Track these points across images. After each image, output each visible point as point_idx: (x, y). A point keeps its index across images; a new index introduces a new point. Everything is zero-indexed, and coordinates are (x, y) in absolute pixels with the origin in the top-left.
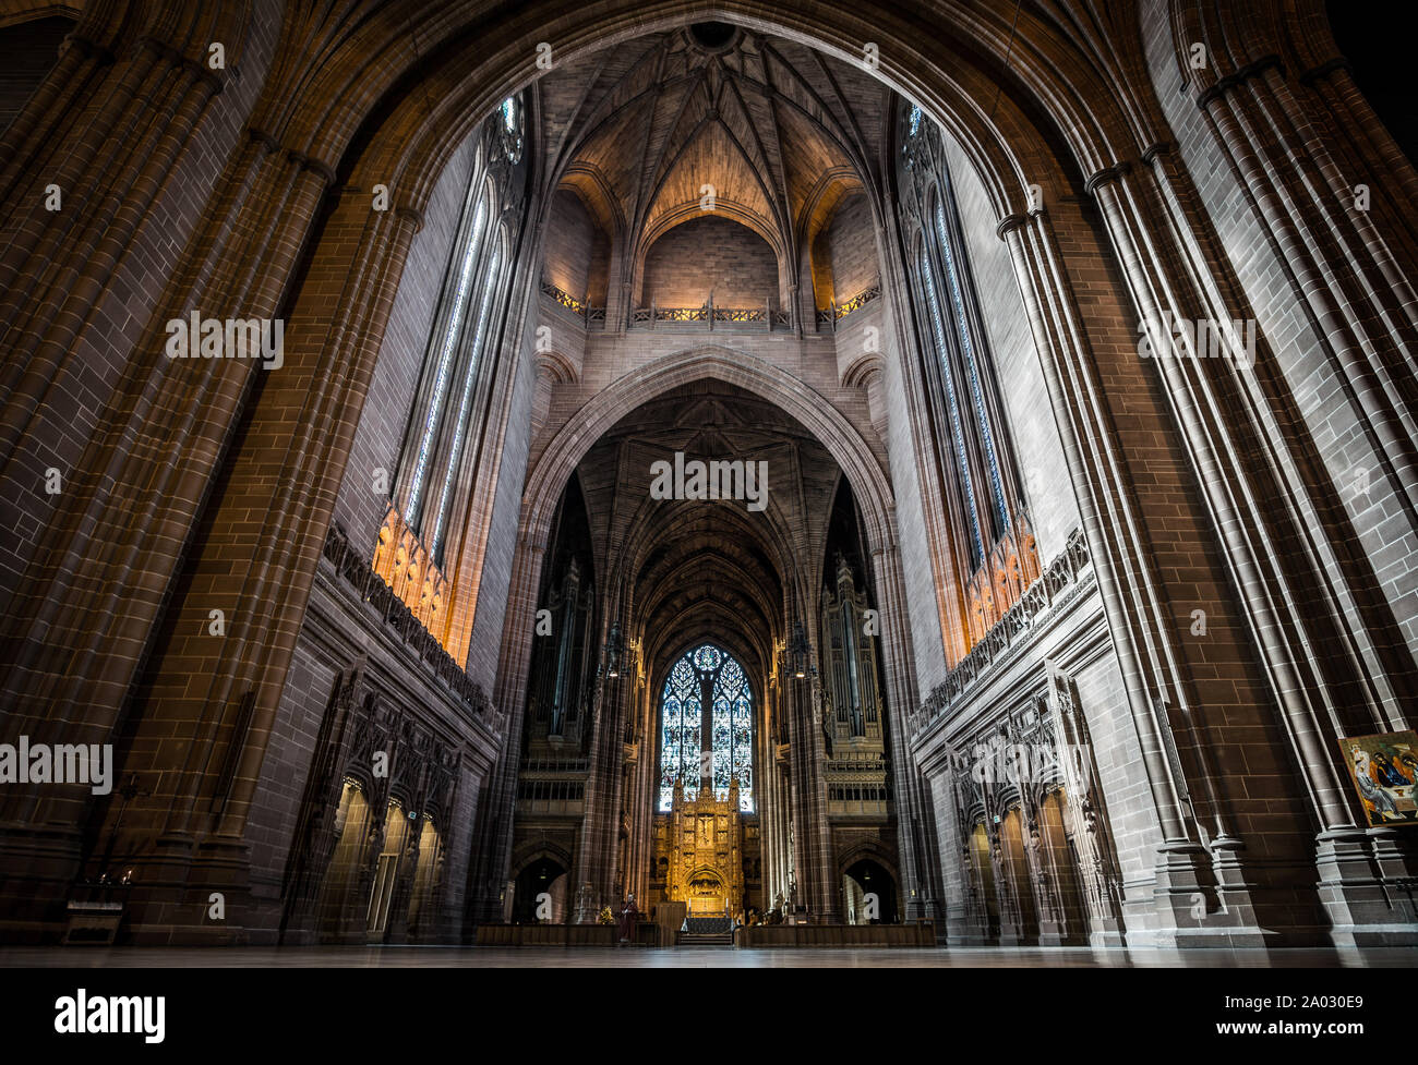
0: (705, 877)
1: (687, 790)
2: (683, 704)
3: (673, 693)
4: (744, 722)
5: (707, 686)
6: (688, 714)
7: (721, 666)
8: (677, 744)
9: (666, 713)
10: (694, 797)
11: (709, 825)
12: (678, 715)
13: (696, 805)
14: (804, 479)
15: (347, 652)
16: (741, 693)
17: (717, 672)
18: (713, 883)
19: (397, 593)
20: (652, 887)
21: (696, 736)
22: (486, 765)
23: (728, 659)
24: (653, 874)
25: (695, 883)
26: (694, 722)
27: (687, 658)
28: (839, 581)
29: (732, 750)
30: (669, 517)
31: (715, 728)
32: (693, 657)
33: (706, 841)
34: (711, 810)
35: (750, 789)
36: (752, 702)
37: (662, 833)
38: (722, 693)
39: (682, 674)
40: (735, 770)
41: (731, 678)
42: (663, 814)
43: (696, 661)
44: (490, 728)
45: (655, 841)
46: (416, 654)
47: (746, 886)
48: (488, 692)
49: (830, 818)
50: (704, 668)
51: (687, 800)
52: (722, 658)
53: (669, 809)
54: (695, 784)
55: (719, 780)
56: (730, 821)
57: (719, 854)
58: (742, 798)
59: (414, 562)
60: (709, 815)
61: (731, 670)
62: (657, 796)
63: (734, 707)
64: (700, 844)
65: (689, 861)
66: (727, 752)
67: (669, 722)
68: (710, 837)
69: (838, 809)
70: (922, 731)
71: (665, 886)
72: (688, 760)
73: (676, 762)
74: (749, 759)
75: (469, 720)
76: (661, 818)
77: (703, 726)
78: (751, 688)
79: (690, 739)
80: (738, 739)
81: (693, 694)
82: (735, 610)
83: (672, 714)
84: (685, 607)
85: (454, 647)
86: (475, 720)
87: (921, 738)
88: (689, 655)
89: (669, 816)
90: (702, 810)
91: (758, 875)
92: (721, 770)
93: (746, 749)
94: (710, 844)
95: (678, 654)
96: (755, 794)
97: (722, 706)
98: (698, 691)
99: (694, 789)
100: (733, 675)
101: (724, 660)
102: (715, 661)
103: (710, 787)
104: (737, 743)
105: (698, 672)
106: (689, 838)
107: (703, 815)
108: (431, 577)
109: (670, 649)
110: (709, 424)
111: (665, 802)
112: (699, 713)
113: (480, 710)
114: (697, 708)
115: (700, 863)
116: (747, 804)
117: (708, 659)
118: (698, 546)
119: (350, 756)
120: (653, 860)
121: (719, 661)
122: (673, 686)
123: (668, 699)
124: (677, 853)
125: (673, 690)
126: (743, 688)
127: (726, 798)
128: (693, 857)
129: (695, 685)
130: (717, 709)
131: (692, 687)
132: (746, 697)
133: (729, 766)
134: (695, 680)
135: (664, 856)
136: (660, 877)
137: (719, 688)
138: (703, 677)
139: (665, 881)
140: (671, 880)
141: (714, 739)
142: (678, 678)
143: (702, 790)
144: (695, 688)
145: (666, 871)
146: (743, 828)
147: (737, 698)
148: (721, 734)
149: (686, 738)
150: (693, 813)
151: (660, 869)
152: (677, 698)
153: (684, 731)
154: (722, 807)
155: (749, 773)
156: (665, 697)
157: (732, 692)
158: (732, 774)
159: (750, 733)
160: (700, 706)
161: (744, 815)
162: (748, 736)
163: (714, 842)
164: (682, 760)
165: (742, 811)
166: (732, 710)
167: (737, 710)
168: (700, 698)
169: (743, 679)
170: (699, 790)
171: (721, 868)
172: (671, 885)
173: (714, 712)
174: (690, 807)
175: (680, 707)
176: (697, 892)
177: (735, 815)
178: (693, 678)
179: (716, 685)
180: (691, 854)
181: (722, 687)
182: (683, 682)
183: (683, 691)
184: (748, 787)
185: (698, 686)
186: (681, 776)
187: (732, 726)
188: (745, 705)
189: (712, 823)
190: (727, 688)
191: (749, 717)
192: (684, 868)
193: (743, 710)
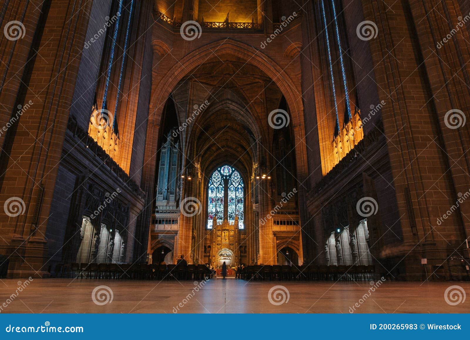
0: (225, 252)
1: (218, 221)
3: (212, 184)
4: (241, 195)
5: (226, 181)
6: (218, 192)
7: (232, 173)
8: (214, 203)
9: (210, 192)
10: (221, 224)
11: (227, 233)
12: (215, 192)
13: (222, 226)
14: (266, 97)
15: (81, 168)
16: (239, 184)
17: (230, 176)
18: (229, 255)
19: (99, 144)
20: (205, 256)
21: (222, 200)
22: (139, 211)
23: (234, 171)
24: (205, 252)
25: (221, 255)
26: (221, 195)
27: (218, 171)
28: (280, 140)
29: (236, 206)
30: (210, 113)
31: (229, 197)
32: (220, 170)
33: (226, 240)
34: (227, 228)
36: (244, 188)
37: (208, 236)
38: (232, 184)
39: (216, 177)
40: (237, 213)
41: (236, 178)
42: (209, 229)
43: (222, 172)
44: (140, 197)
45: (206, 239)
46: (109, 168)
47: (241, 256)
48: (138, 183)
49: (273, 232)
50: (225, 174)
51: (218, 224)
52: (232, 170)
53: (211, 228)
54: (221, 219)
55: (231, 217)
56: (235, 232)
57: (230, 244)
58: (240, 224)
59: (106, 131)
60: (227, 230)
61: (236, 175)
62: (206, 223)
63: (236, 189)
64: (223, 240)
65: (219, 247)
66: (234, 207)
67: (211, 195)
68: (227, 238)
69: (277, 228)
70: (311, 199)
71: (209, 256)
72: (218, 209)
73: (214, 210)
74: (242, 210)
75: (132, 194)
76: (208, 231)
77: (224, 196)
78: (244, 183)
79: (219, 202)
80: (238, 202)
81: (220, 184)
82: (237, 151)
83: (212, 192)
84: (217, 150)
85: (124, 166)
86: (134, 194)
87: (310, 202)
88: (219, 169)
89: (211, 230)
90: (224, 228)
91: (245, 252)
92: (232, 213)
93: (241, 206)
95: (214, 169)
96: (244, 223)
97: (232, 189)
98: (223, 183)
99: (221, 221)
100: (236, 177)
101: (233, 171)
102: (229, 171)
103: (227, 219)
104: (238, 203)
105: (222, 176)
106: (219, 238)
107: (225, 230)
108: (113, 138)
109: (211, 167)
110: (227, 74)
111: (210, 224)
112: (223, 192)
113: (136, 190)
114: (222, 190)
115: (223, 248)
116: (241, 226)
117: (226, 171)
119: (85, 208)
120: (205, 247)
122: (213, 181)
123: (210, 186)
124: (214, 243)
125: (213, 182)
126: (240, 182)
127: (233, 224)
128: (220, 245)
129: (221, 181)
130: (230, 190)
131: (220, 181)
132: (241, 185)
133: (235, 211)
134: (221, 178)
135: (209, 245)
136: (208, 252)
137: (231, 182)
138: (224, 177)
139: (210, 254)
140: (212, 253)
141: (229, 201)
142: (215, 178)
143: (224, 220)
144: (221, 182)
145: (210, 250)
146: (240, 235)
147: (238, 186)
148: (232, 199)
149: (218, 201)
150: (221, 229)
151: (208, 249)
152: (214, 185)
153: (217, 198)
154: (232, 227)
155: (242, 214)
156: (209, 185)
157: (236, 183)
158: (236, 215)
159: (243, 199)
160: (223, 189)
161: (240, 230)
162: (242, 200)
163: (229, 239)
164: (216, 209)
165: (240, 228)
166: (236, 190)
167: (238, 190)
168: (223, 186)
169: (240, 179)
170: (223, 220)
171: (231, 249)
172: (212, 255)
173: (229, 191)
174: (219, 227)
175: (215, 189)
176: (222, 259)
177: (237, 230)
178: (220, 178)
179: (230, 181)
180: (220, 244)
181: (232, 181)
182: (216, 180)
183: (216, 183)
184: (242, 219)
185: (222, 181)
186: (216, 215)
187: (236, 196)
188: (241, 188)
189: (228, 233)
190: (234, 182)
191: (243, 193)
192: (217, 249)
193: (240, 190)
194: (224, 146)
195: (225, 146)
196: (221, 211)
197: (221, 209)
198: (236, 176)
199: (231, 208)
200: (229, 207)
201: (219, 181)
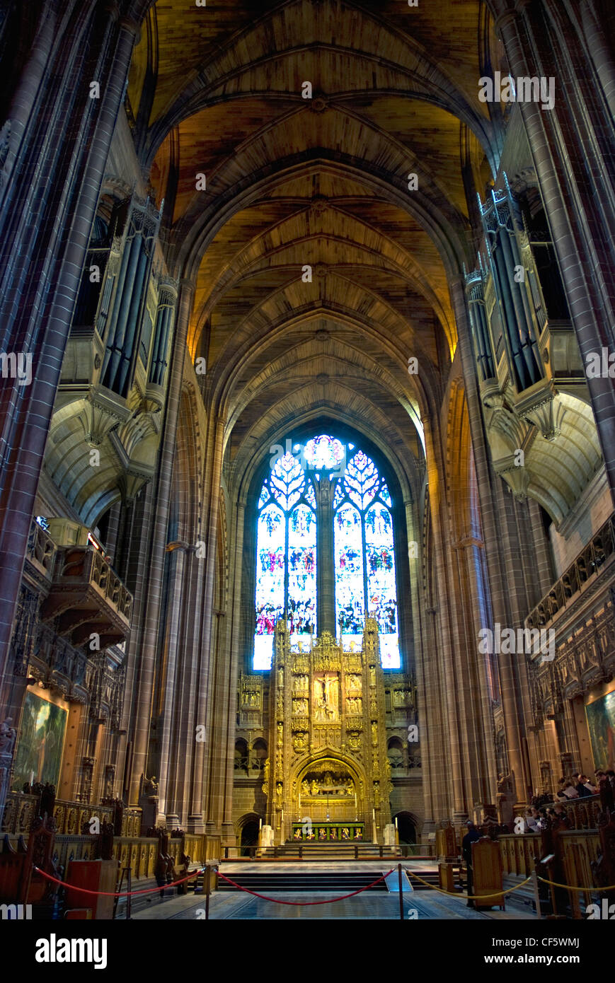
0: (326, 767)
1: (295, 638)
2: (288, 514)
3: (273, 500)
4: (383, 538)
5: (325, 489)
6: (295, 529)
8: (279, 572)
9: (262, 526)
10: (306, 648)
11: (332, 687)
12: (281, 531)
13: (311, 658)
16: (377, 499)
18: (342, 778)
20: (240, 784)
21: (309, 561)
23: (355, 452)
24: (242, 764)
25: (309, 778)
26: (306, 540)
29: (366, 580)
31: (339, 547)
33: (328, 712)
34: (334, 665)
35: (396, 635)
36: (395, 510)
37: (256, 702)
38: (347, 499)
39: (285, 473)
40: (372, 607)
41: (361, 478)
42: (259, 673)
45: (244, 712)
52: (347, 451)
53: (268, 667)
54: (307, 629)
55: (346, 624)
56: (365, 682)
57: (349, 732)
58: (384, 649)
60: (331, 673)
61: (361, 468)
62: (248, 648)
64: (318, 718)
65: (301, 743)
66: (357, 583)
67: (266, 540)
68: (333, 706)
71: (261, 782)
72: (296, 595)
73: (278, 600)
74: (392, 594)
76: (254, 678)
77: (319, 546)
78: (393, 491)
79: (299, 564)
80: (375, 563)
81: (303, 500)
82: (368, 322)
83: (271, 529)
84: (283, 319)
89: (269, 677)
90: (319, 666)
92: (349, 609)
93: (387, 579)
94: (335, 717)
96: (405, 642)
97: (349, 517)
98: (311, 497)
99: (307, 637)
100: (363, 474)
101: (350, 455)
102: (335, 455)
103: (334, 634)
104: (373, 569)
106: (302, 708)
107: (323, 674)
111: (263, 655)
112: (313, 527)
114: (309, 520)
115: (318, 747)
116: (391, 656)
117: (325, 453)
118: (300, 145)
120: (241, 744)
121: (342, 455)
122: (273, 490)
123: (264, 507)
124: (281, 728)
125: (272, 495)
126: (380, 490)
127: (358, 649)
128: (306, 736)
129: (306, 488)
130: (341, 521)
131: (302, 490)
132: (384, 504)
133: (362, 602)
134: (306, 480)
135: (260, 735)
136: (255, 767)
137: (343, 491)
138: (318, 476)
139: (263, 773)
140: (272, 771)
141: (337, 563)
142: (280, 479)
143: (319, 635)
144: (306, 492)
145: (264, 759)
146: (388, 692)
147: (371, 504)
148: (348, 555)
149: (293, 562)
150: (306, 670)
151: (253, 754)
152: (279, 506)
153: (290, 552)
154: (353, 660)
155: (393, 611)
156: (261, 504)
157: (362, 495)
158: (367, 613)
159: (392, 554)
160: (314, 517)
161: (388, 672)
162: (390, 557)
163: (340, 712)
164: (287, 595)
165: (384, 666)
166: (363, 522)
167: (372, 521)
168: (314, 506)
169: (379, 478)
170: (315, 636)
171: (353, 752)
172: (271, 778)
173: (336, 524)
174: (300, 661)
175: (283, 520)
176: (315, 791)
177: (373, 671)
178: (302, 478)
179: (338, 488)
180: (304, 732)
181: (348, 490)
182: (287, 484)
183: (287, 496)
184: (393, 631)
185: (310, 488)
186: (286, 616)
187: (364, 544)
188: (383, 514)
189: (337, 683)
190: (355, 490)
191: (390, 531)
192: (292, 753)
193: (379, 521)
194: (312, 303)
195: (318, 304)
196: (309, 602)
197: (306, 591)
198: (362, 472)
199: (347, 589)
200: (338, 586)
201: (296, 490)
